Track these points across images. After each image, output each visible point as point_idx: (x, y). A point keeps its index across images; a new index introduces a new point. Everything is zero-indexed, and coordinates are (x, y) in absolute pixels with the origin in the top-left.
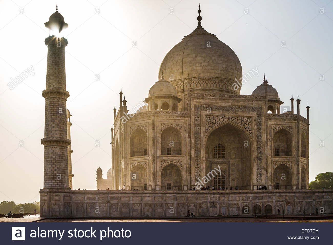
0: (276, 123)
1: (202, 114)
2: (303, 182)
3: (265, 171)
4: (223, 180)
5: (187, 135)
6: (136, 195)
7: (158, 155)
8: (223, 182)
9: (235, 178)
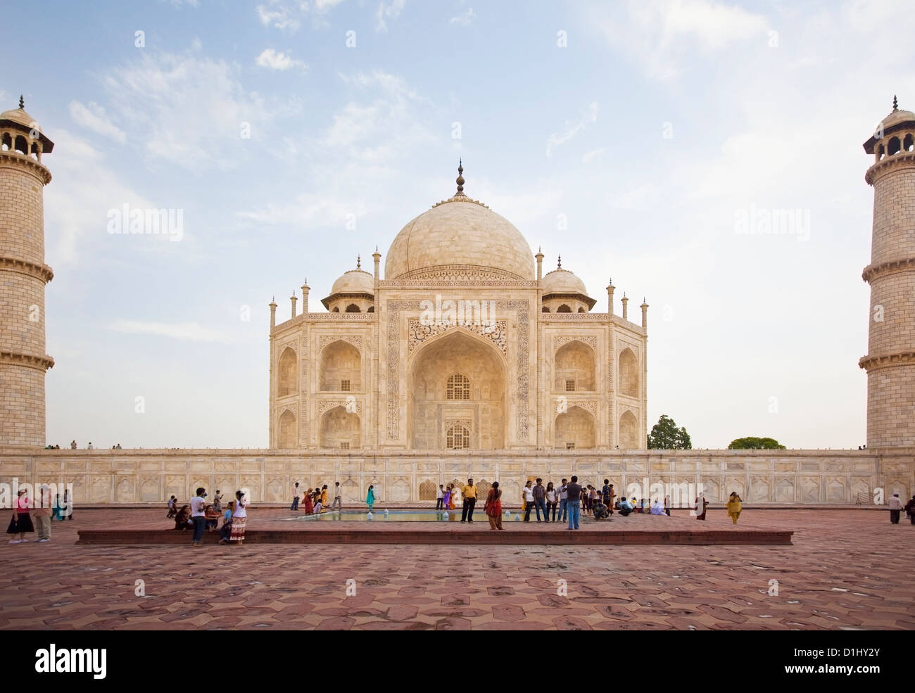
0: (560, 330)
1: (402, 317)
2: (632, 442)
3: (536, 420)
4: (464, 438)
5: (372, 356)
6: (174, 459)
7: (313, 391)
8: (464, 441)
9: (489, 434)
